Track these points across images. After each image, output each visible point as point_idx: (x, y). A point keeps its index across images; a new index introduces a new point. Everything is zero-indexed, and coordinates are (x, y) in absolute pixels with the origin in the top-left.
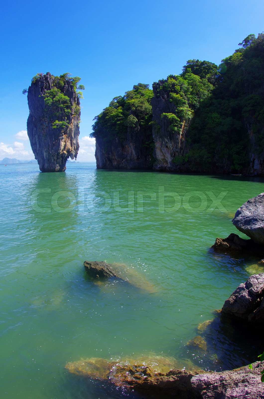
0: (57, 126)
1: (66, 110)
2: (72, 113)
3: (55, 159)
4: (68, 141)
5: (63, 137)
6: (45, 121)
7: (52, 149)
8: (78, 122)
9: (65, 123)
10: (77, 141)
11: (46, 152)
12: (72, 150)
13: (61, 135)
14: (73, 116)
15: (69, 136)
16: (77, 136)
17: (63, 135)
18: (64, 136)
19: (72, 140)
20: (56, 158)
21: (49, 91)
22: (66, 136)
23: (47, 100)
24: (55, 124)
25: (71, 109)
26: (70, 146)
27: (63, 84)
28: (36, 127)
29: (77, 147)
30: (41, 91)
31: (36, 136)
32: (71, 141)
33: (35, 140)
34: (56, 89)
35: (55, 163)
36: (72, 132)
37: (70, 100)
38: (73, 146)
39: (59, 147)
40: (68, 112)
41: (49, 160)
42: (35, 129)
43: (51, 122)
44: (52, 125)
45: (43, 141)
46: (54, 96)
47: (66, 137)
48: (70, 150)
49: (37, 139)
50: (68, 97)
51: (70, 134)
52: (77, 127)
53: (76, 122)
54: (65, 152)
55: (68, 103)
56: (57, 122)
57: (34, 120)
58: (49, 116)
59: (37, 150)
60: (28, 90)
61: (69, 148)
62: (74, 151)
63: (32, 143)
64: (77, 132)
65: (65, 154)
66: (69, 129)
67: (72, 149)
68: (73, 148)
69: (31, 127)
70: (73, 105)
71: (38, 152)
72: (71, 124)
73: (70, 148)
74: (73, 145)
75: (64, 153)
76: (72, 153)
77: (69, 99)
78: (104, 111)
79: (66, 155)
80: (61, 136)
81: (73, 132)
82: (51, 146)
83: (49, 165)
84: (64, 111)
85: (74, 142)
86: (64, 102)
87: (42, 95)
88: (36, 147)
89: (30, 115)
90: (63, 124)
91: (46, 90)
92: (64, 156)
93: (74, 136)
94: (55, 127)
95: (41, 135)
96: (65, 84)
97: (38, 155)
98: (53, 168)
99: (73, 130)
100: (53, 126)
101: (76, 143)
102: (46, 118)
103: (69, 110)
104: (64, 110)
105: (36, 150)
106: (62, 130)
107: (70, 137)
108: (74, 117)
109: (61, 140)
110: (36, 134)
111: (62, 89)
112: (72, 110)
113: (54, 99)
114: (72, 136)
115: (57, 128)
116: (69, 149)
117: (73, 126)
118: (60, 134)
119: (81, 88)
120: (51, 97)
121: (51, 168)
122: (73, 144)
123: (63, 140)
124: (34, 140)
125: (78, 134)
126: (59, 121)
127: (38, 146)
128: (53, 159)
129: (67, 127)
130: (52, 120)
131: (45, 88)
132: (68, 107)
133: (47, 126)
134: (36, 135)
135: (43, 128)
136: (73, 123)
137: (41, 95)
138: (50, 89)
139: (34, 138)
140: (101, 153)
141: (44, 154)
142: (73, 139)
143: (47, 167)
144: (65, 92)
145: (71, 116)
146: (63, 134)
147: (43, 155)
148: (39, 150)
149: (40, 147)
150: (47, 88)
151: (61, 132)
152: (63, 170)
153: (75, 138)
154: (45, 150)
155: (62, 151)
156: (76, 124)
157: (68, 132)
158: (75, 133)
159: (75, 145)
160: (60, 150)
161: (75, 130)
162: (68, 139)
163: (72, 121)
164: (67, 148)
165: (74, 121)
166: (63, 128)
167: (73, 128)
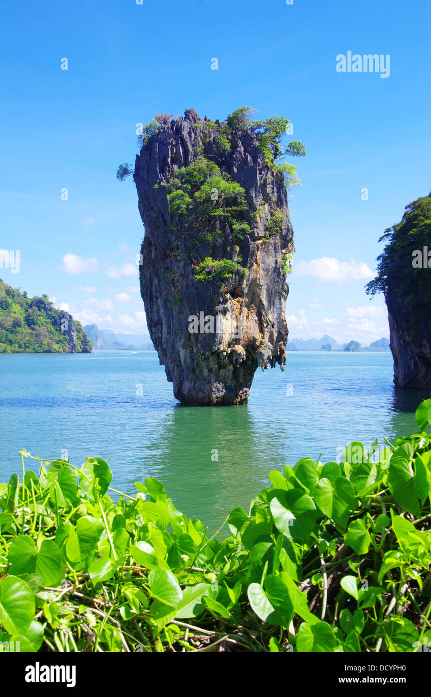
0: (209, 273)
1: (237, 226)
2: (253, 233)
3: (211, 369)
4: (250, 317)
5: (228, 305)
6: (177, 260)
7: (197, 340)
8: (279, 260)
9: (234, 263)
11: (184, 347)
12: (262, 343)
13: (221, 300)
14: (260, 242)
15: (252, 301)
16: (280, 299)
17: (226, 301)
18: (232, 304)
19: (263, 312)
20: (216, 366)
21: (183, 169)
22: (238, 301)
23: (173, 200)
24: (203, 269)
25: (252, 222)
26: (257, 330)
27: (228, 146)
28: (157, 275)
29: (279, 333)
30: (163, 171)
31: (159, 301)
32: (259, 315)
33: (158, 312)
34: (203, 163)
35: (213, 380)
36: (260, 290)
37: (247, 192)
38: (266, 330)
40: (243, 231)
41: (194, 370)
42: (157, 281)
43: (192, 262)
44: (194, 272)
45: (174, 315)
46: (196, 187)
47: (241, 306)
48: (258, 343)
49: (162, 311)
50: (241, 186)
51: (254, 294)
52: (278, 274)
53: (270, 261)
54: (240, 349)
55: (241, 203)
56: (209, 262)
57: (153, 255)
58: (185, 246)
59: (163, 340)
60: (132, 168)
61: (253, 337)
62: (269, 344)
63: (152, 321)
64: (279, 289)
65: (240, 355)
66: (248, 280)
67: (263, 338)
68: (267, 335)
69: (149, 275)
70: (258, 207)
71: (164, 346)
72: (252, 265)
73: (258, 336)
74: (267, 327)
75: (233, 352)
76: (261, 353)
77: (242, 190)
78: (408, 210)
79: (243, 359)
80: (220, 303)
81: (265, 291)
83: (195, 384)
84: (232, 230)
85: (271, 317)
86: (231, 201)
87: (162, 184)
88: (161, 334)
89: (146, 239)
90: (225, 269)
91: (175, 167)
92: (237, 360)
93: (270, 302)
94: (201, 277)
95: (172, 299)
96: (234, 147)
97: (166, 355)
98: (205, 393)
99: (262, 282)
100: (197, 273)
101: (278, 323)
102: (179, 251)
103: (245, 226)
104: (231, 225)
105: (160, 338)
106: (221, 285)
107: (254, 303)
108: (264, 244)
110: (159, 296)
111: (224, 161)
112: (257, 222)
113: (197, 194)
114: (261, 301)
115: (209, 282)
116: (255, 340)
117: (262, 272)
118: (218, 297)
119: (295, 150)
120: (185, 190)
121: (197, 394)
122: (265, 325)
123: (228, 315)
124: (155, 311)
125: (284, 293)
126: (215, 258)
127: (165, 329)
128: (208, 367)
129: (242, 276)
130: (195, 254)
131: (173, 162)
132: (242, 216)
133: (182, 275)
134: (158, 298)
135: (173, 279)
136: (259, 262)
137: (159, 183)
138: (186, 164)
139: (155, 306)
140: (401, 341)
141: (181, 352)
142: (264, 308)
143: (190, 391)
144: (235, 170)
145: (254, 241)
146: (228, 296)
147: (179, 355)
148: (167, 341)
149: (169, 333)
150: (178, 162)
151: (221, 291)
152: (239, 400)
153: (272, 307)
154: (183, 341)
155: (229, 345)
156: (274, 265)
157: (246, 291)
158: (273, 292)
159: (273, 326)
160: (220, 343)
161: (269, 284)
162: (249, 310)
163: (258, 258)
164: (245, 336)
165: (264, 257)
166: (225, 280)
167: (262, 276)
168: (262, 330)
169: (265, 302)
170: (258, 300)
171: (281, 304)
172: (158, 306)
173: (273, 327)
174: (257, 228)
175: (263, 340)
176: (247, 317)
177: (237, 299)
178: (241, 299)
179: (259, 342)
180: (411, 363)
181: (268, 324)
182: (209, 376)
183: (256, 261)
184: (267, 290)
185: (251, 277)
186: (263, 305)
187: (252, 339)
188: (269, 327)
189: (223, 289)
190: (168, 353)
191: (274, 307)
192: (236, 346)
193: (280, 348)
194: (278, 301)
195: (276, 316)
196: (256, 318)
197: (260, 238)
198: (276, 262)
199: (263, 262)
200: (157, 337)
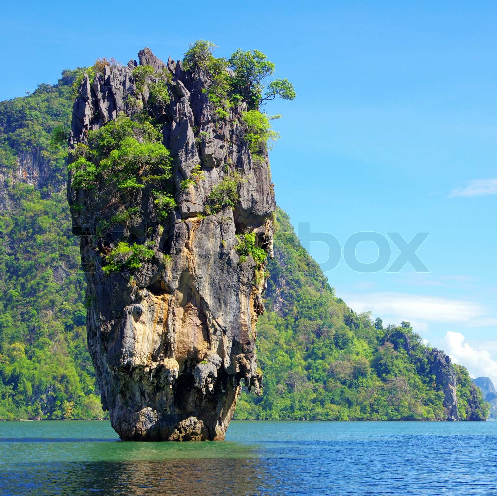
0: (118, 263)
1: (160, 200)
2: (181, 208)
4: (188, 320)
5: (143, 305)
12: (206, 355)
13: (134, 298)
14: (193, 219)
15: (190, 299)
16: (237, 295)
17: (139, 299)
18: (152, 302)
19: (209, 314)
22: (163, 300)
24: (113, 258)
25: (179, 194)
26: (201, 337)
32: (203, 317)
34: (120, 120)
36: (199, 283)
37: (174, 155)
38: (214, 337)
39: (122, 346)
40: (167, 206)
48: (200, 356)
54: (171, 364)
55: (164, 171)
61: (194, 348)
62: (216, 357)
65: (171, 371)
66: (174, 272)
67: (209, 349)
68: (215, 345)
72: (179, 251)
73: (202, 346)
74: (215, 334)
77: (166, 152)
80: (132, 302)
81: (207, 285)
84: (155, 206)
85: (222, 320)
91: (96, 128)
92: (165, 378)
99: (200, 273)
101: (233, 328)
103: (169, 199)
104: (154, 200)
106: (130, 278)
107: (193, 301)
108: (200, 222)
109: (130, 319)
112: (188, 194)
113: (102, 162)
114: (202, 298)
115: (116, 273)
116: (196, 351)
117: (197, 260)
122: (211, 331)
123: (145, 317)
129: (162, 266)
136: (192, 247)
142: (208, 308)
144: (174, 126)
146: (144, 292)
150: (100, 120)
151: (129, 285)
152: (183, 434)
153: (223, 305)
155: (154, 358)
156: (218, 250)
157: (175, 285)
158: (222, 286)
159: (225, 332)
160: (132, 355)
161: (213, 275)
162: (186, 311)
163: (190, 241)
164: (181, 346)
165: (200, 239)
166: (133, 271)
167: (199, 265)
168: (207, 338)
169: (209, 300)
170: (198, 298)
171: (240, 303)
173: (225, 334)
174: (187, 201)
175: (208, 352)
176: (184, 321)
177: (160, 297)
178: (168, 296)
179: (203, 355)
181: (216, 330)
183: (187, 245)
184: (210, 284)
185: (179, 267)
186: (206, 303)
187: (192, 350)
188: (218, 333)
189: (132, 283)
191: (226, 306)
192: (166, 360)
193: (240, 363)
194: (234, 298)
195: (230, 318)
196: (199, 322)
197: (194, 215)
198: (222, 246)
199: (199, 246)
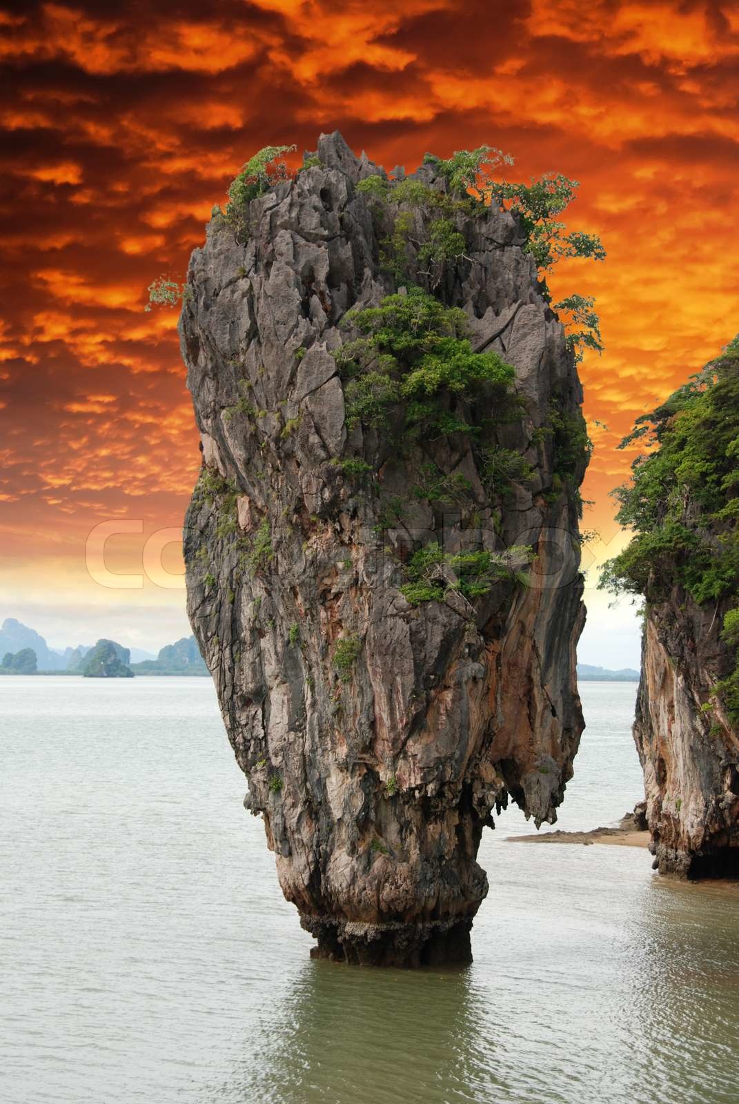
0: (439, 583)
4: (509, 690)
5: (480, 662)
6: (342, 543)
7: (400, 751)
10: (566, 686)
11: (344, 767)
13: (467, 650)
15: (519, 650)
16: (568, 641)
17: (476, 654)
18: (485, 659)
19: (535, 677)
22: (493, 653)
24: (424, 572)
26: (522, 720)
29: (566, 727)
31: (266, 643)
32: (527, 683)
33: (258, 669)
36: (537, 622)
42: (259, 591)
47: (497, 664)
48: (522, 757)
49: (271, 668)
51: (522, 633)
54: (487, 770)
59: (273, 745)
61: (514, 742)
62: (547, 757)
64: (569, 618)
65: (491, 787)
66: (518, 601)
73: (522, 737)
74: (542, 713)
75: (475, 779)
76: (536, 781)
80: (463, 657)
81: (543, 623)
82: (393, 727)
85: (551, 690)
88: (264, 728)
92: (479, 801)
94: (425, 591)
99: (543, 603)
100: (406, 583)
101: (564, 703)
102: (355, 523)
106: (471, 613)
108: (551, 505)
109: (467, 691)
110: (267, 629)
115: (437, 602)
116: (515, 747)
118: (460, 644)
122: (539, 708)
123: (479, 687)
124: (246, 670)
125: (576, 628)
127: (280, 717)
131: (333, 287)
134: (262, 636)
139: (249, 656)
140: (698, 724)
145: (534, 499)
146: (480, 641)
148: (284, 750)
149: (295, 727)
150: (343, 286)
154: (343, 751)
157: (510, 625)
158: (559, 625)
159: (554, 711)
161: (554, 606)
162: (509, 672)
166: (477, 600)
168: (529, 723)
169: (542, 652)
170: (528, 646)
172: (260, 654)
173: (554, 715)
175: (533, 749)
177: (490, 648)
180: (723, 782)
181: (544, 708)
182: (403, 840)
184: (547, 623)
186: (539, 658)
187: (511, 745)
188: (545, 713)
190: (286, 780)
191: (556, 662)
192: (482, 765)
194: (564, 645)
195: (560, 685)
196: (522, 693)
200: (249, 737)
